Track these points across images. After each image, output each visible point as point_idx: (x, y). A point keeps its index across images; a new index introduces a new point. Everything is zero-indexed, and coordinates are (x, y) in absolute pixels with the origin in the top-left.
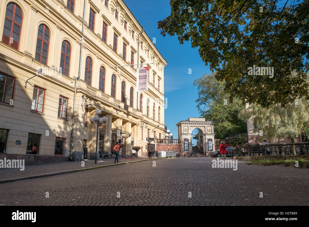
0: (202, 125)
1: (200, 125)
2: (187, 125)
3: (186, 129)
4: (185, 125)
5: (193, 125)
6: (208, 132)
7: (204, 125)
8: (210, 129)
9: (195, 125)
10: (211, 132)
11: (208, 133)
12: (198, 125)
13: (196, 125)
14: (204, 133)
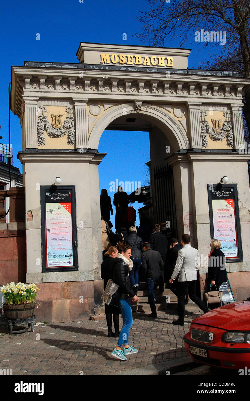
0: (170, 96)
1: (157, 96)
2: (61, 91)
3: (56, 118)
4: (47, 91)
5: (104, 93)
6: (208, 138)
7: (181, 96)
8: (223, 119)
9: (117, 93)
10: (225, 141)
11: (212, 145)
12: (144, 95)
13: (131, 94)
14: (183, 145)
